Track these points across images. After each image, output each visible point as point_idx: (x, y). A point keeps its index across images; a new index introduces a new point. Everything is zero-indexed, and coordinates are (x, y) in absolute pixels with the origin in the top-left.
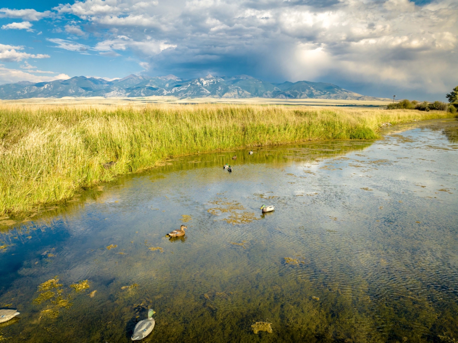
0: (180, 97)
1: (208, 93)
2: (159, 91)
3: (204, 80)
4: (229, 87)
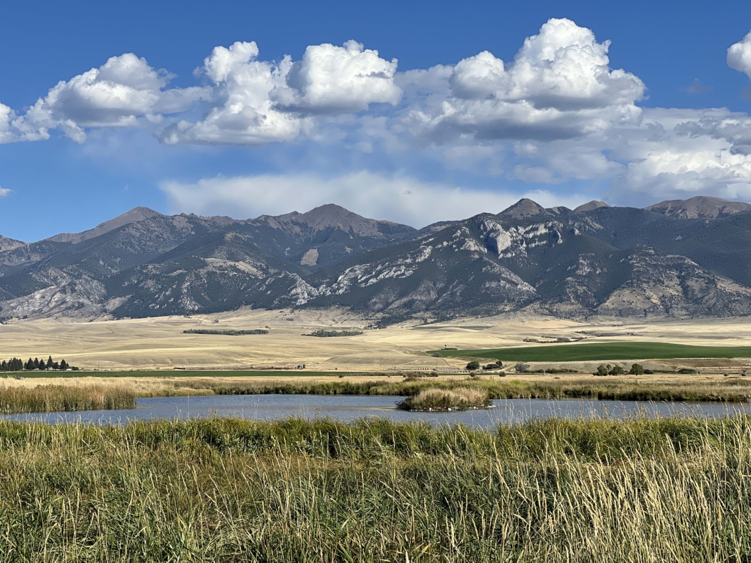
0: (380, 315)
1: (521, 293)
2: (269, 287)
3: (499, 226)
4: (636, 262)
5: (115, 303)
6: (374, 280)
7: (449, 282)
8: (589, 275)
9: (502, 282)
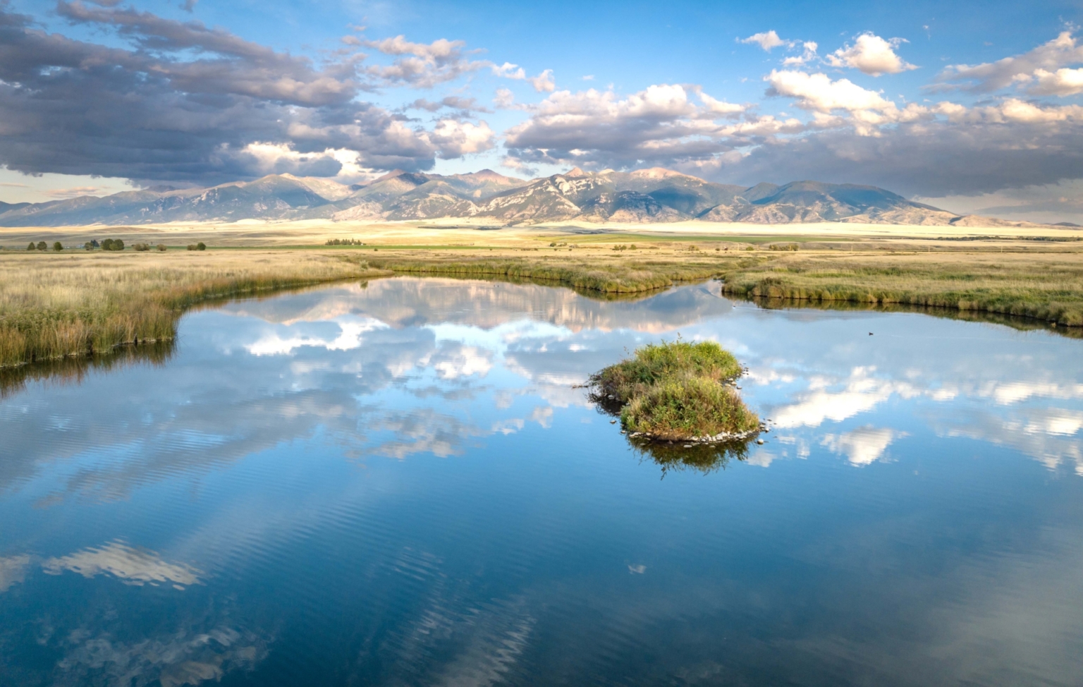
0: (509, 221)
1: (574, 211)
2: (458, 207)
3: (564, 180)
4: (626, 197)
5: (386, 214)
6: (506, 205)
7: (541, 206)
8: (605, 203)
9: (565, 206)
